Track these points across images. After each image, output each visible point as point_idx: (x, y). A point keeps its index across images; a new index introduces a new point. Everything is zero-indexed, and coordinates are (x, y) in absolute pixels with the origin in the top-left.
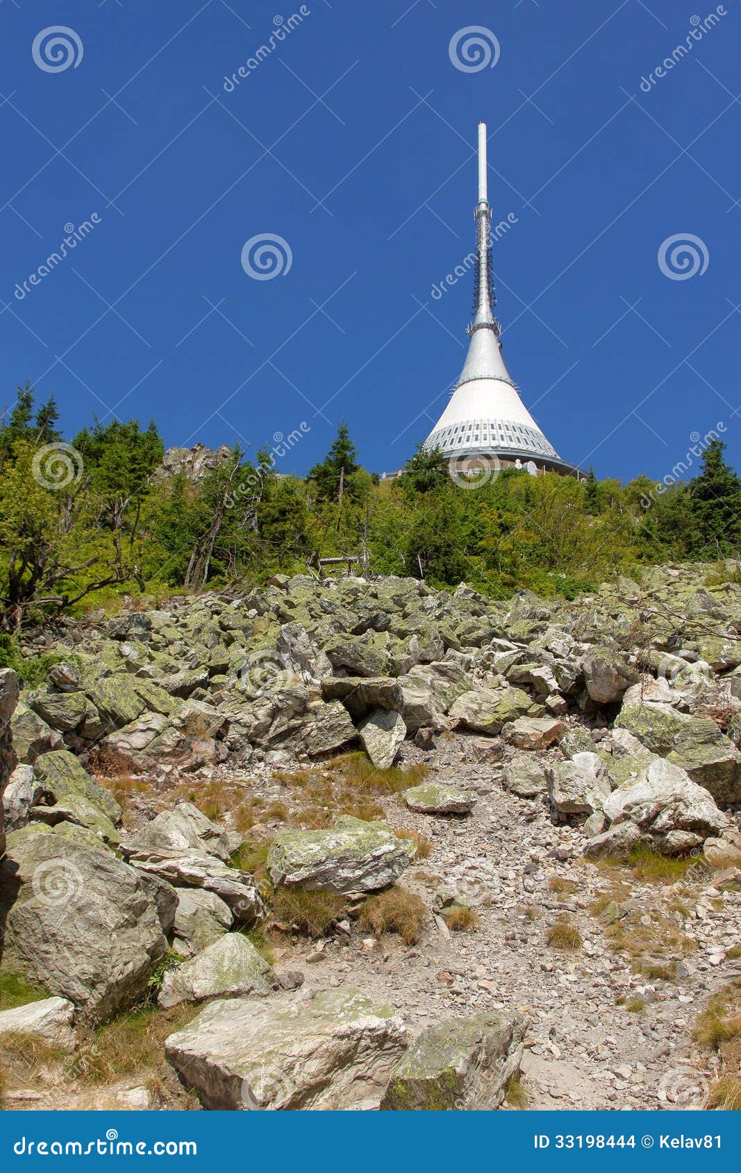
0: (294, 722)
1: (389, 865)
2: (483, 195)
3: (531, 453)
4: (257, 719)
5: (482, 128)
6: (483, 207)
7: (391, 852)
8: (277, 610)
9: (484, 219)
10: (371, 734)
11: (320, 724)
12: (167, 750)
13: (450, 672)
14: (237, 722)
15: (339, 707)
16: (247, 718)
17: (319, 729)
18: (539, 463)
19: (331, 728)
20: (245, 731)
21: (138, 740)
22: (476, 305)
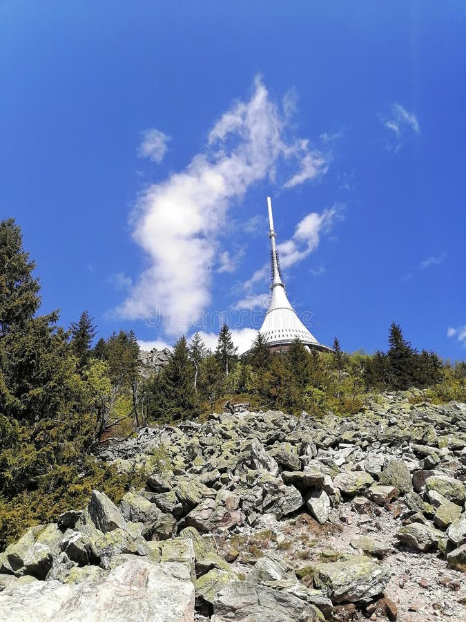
0: (274, 498)
1: (380, 582)
2: (272, 227)
3: (306, 342)
4: (256, 498)
5: (269, 199)
6: (272, 233)
7: (380, 574)
8: (221, 433)
9: (273, 238)
10: (314, 502)
11: (287, 498)
12: (220, 519)
13: (329, 463)
14: (246, 500)
15: (293, 488)
16: (252, 498)
17: (287, 500)
18: (310, 346)
19: (293, 500)
20: (251, 504)
21: (205, 514)
22: (273, 276)
